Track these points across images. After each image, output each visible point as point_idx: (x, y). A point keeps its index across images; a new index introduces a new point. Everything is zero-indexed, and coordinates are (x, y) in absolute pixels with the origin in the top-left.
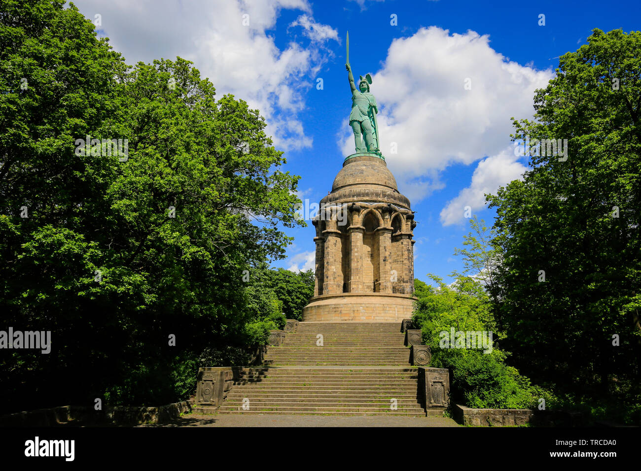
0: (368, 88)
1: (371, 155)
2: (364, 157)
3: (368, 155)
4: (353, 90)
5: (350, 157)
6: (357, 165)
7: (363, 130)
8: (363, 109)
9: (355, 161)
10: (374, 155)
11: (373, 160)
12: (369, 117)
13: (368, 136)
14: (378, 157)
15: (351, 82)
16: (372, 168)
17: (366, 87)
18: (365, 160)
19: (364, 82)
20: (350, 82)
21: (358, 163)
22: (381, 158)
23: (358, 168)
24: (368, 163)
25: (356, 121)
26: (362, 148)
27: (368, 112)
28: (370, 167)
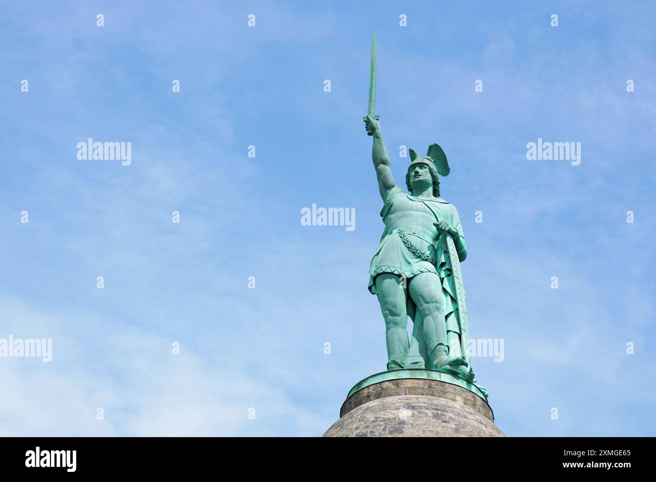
0: (435, 183)
1: (435, 376)
2: (409, 384)
3: (424, 375)
4: (385, 187)
5: (365, 385)
6: (384, 408)
7: (413, 305)
8: (413, 240)
9: (378, 396)
10: (446, 378)
11: (443, 393)
12: (435, 265)
13: (429, 322)
14: (463, 384)
15: (382, 166)
16: (436, 416)
17: (428, 177)
18: (412, 390)
19: (422, 165)
20: (376, 165)
21: (389, 400)
22: (474, 389)
23: (389, 415)
24: (422, 400)
25: (391, 274)
26: (408, 363)
27: (435, 251)
28: (429, 412)
